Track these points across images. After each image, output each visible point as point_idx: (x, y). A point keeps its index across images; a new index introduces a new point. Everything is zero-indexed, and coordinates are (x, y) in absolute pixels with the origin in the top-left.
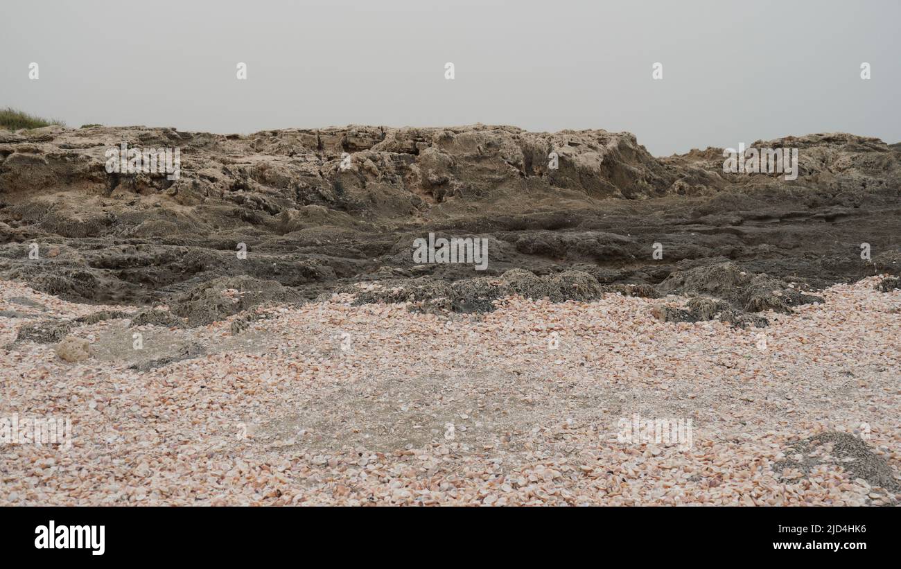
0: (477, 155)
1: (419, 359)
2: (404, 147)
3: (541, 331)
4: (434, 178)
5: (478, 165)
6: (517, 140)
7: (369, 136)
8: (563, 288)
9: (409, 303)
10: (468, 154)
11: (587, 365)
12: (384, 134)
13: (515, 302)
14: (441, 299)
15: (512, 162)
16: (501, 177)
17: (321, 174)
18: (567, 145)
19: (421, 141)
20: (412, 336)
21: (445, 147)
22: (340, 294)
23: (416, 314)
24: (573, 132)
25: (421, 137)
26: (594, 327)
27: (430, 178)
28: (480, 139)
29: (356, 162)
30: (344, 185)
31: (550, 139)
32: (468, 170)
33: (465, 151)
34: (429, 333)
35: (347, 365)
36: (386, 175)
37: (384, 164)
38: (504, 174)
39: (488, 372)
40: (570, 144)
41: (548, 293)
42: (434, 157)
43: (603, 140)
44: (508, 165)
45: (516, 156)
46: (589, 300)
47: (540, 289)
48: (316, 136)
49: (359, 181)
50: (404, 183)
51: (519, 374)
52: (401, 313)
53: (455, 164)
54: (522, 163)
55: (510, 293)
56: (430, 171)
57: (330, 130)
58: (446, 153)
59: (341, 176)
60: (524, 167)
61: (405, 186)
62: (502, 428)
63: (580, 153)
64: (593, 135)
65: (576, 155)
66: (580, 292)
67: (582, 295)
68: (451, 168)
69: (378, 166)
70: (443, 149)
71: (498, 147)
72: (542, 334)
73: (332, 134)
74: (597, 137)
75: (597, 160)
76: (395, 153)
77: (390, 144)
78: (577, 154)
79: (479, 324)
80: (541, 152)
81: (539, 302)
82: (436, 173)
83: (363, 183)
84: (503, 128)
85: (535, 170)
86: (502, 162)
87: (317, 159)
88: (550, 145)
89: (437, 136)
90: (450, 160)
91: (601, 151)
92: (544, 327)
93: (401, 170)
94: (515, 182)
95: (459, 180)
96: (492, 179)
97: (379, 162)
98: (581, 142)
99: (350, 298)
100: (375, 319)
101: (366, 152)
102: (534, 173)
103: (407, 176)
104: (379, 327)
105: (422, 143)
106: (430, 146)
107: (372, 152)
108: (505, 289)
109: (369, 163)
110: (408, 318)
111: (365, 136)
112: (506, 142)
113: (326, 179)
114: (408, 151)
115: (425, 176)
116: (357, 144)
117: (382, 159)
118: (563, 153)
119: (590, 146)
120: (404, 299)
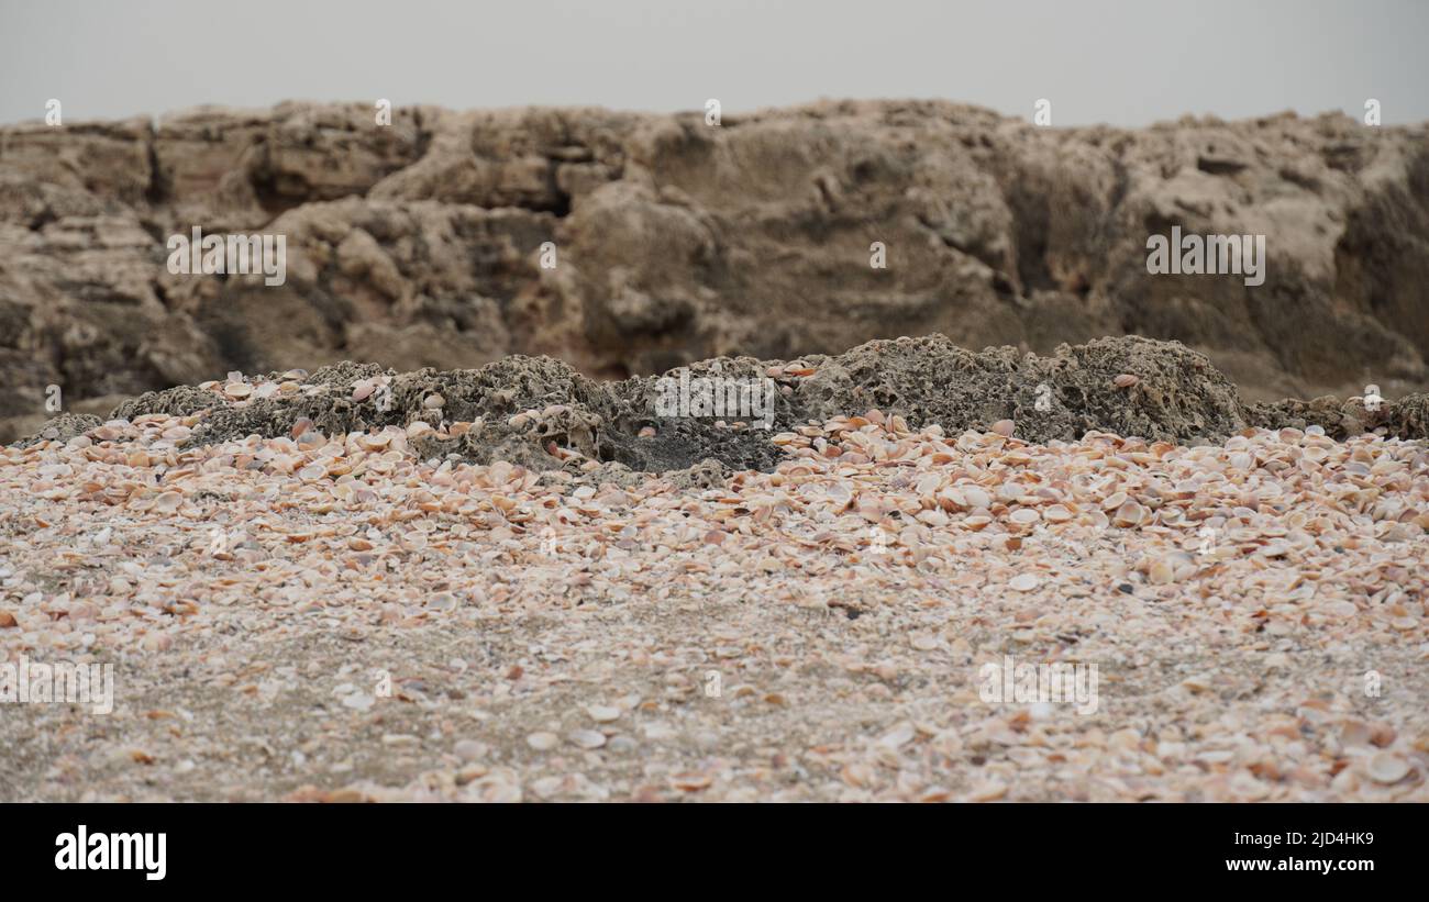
0: (816, 213)
1: (443, 587)
2: (508, 185)
3: (965, 510)
4: (633, 303)
5: (819, 255)
6: (981, 151)
7: (363, 145)
8: (1072, 392)
9: (417, 428)
10: (775, 209)
11: (1143, 591)
12: (425, 138)
13: (869, 436)
14: (551, 409)
15: (959, 238)
16: (917, 299)
17: (160, 293)
18: (1191, 171)
19: (577, 160)
20: (422, 526)
21: (678, 184)
22: (138, 419)
23: (448, 464)
24: (1215, 124)
25: (580, 144)
26: (1191, 495)
27: (618, 307)
28: (824, 149)
29: (306, 245)
30: (256, 337)
31: (1119, 148)
32: (776, 274)
33: (764, 196)
34: (491, 516)
35: (140, 609)
36: (435, 298)
37: (421, 253)
38: (924, 286)
39: (725, 609)
40: (1206, 166)
41: (1012, 406)
42: (635, 222)
43: (1343, 153)
44: (942, 251)
45: (978, 218)
46: (1183, 437)
47: (976, 391)
48: (140, 148)
49: (316, 320)
50: (511, 329)
51: (853, 613)
52: (384, 463)
53: (719, 249)
54: (1002, 243)
55: (850, 406)
56: (618, 276)
57: (198, 120)
58: (685, 205)
59: (245, 299)
60: (1011, 261)
61: (513, 342)
62: (757, 741)
63: (1249, 200)
64: (1305, 133)
65: (1230, 211)
66: (1145, 404)
67: (1155, 419)
68: (705, 264)
69: (398, 262)
70: (670, 190)
71: (901, 180)
72: (971, 520)
73: (206, 136)
74: (1320, 142)
75: (1321, 230)
76: (471, 211)
77: (451, 175)
78: (1235, 205)
79: (706, 493)
80: (1082, 197)
81: (969, 438)
82: (642, 286)
83: (337, 327)
84: (923, 110)
85: (1058, 274)
86: (921, 240)
87: (146, 239)
88: (1120, 170)
89: (644, 138)
90: (701, 232)
91: (1334, 193)
92: (980, 496)
93: (497, 276)
94: (976, 319)
95: (739, 311)
96: (878, 307)
97: (405, 247)
98: (1248, 158)
99: (176, 428)
100: (273, 487)
101: (350, 204)
102: (1055, 285)
103: (521, 303)
104: (289, 507)
105: (583, 169)
106: (616, 176)
107: (376, 203)
108: (828, 393)
109: (361, 247)
110: (414, 477)
111: (344, 145)
112: (935, 160)
113: (180, 313)
114: (528, 202)
115: (595, 301)
116: (314, 176)
117: (415, 232)
118: (1178, 203)
119: (1289, 176)
120: (397, 416)
